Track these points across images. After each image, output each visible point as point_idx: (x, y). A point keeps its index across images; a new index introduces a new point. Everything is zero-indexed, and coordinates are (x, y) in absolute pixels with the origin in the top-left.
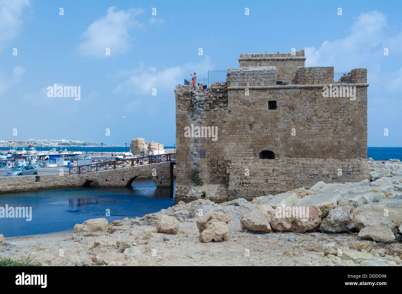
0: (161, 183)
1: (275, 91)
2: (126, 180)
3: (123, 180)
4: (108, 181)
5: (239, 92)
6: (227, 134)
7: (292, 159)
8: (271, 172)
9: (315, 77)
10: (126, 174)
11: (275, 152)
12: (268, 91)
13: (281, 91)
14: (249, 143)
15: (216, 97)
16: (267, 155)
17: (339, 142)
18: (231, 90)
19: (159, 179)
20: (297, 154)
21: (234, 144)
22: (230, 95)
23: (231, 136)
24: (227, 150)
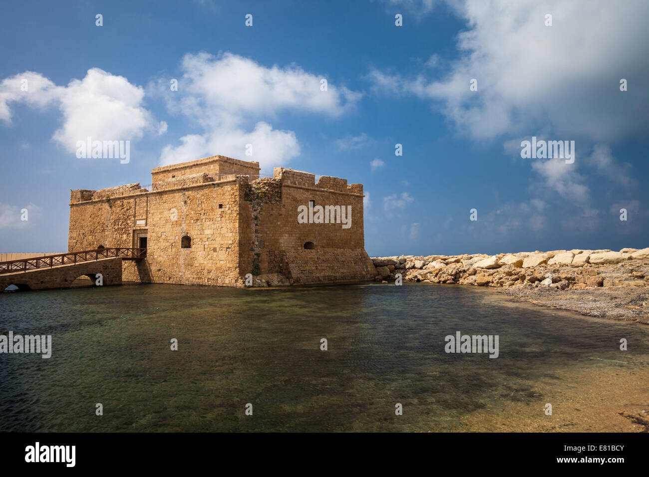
1: (314, 192)
2: (71, 280)
3: (66, 280)
4: (45, 283)
5: (291, 189)
6: (281, 226)
7: (325, 249)
8: (316, 260)
9: (338, 186)
10: (71, 272)
11: (315, 243)
12: (310, 191)
13: (318, 193)
14: (298, 235)
15: (272, 191)
16: (308, 246)
17: (351, 236)
18: (285, 186)
19: (110, 277)
20: (328, 245)
21: (286, 235)
22: (284, 190)
23: (284, 228)
24: (281, 241)
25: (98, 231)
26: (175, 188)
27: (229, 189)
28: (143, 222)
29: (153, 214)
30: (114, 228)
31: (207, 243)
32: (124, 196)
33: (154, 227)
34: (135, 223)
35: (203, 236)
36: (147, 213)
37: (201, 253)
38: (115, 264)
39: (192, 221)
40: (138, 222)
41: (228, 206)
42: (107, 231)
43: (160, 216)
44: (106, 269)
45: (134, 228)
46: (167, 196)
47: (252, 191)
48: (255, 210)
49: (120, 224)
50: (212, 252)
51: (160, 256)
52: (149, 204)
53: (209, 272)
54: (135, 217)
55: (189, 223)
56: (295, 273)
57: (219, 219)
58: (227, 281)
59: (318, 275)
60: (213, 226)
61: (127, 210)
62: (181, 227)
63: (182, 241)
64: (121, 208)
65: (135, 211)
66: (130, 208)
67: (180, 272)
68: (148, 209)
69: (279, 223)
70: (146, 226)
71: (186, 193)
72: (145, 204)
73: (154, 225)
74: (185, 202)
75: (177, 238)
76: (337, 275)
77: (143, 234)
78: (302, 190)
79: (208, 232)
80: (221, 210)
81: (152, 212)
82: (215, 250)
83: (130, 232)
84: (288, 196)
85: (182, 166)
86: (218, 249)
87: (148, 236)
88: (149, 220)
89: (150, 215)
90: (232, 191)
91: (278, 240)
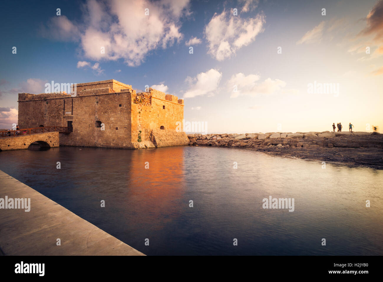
0: (53, 145)
2: (28, 145)
3: (25, 144)
4: (11, 146)
5: (155, 99)
7: (169, 130)
8: (166, 135)
10: (28, 140)
11: (165, 127)
12: (163, 101)
13: (166, 102)
14: (158, 123)
16: (162, 128)
18: (153, 97)
19: (52, 143)
20: (170, 128)
21: (153, 122)
22: (152, 99)
23: (152, 118)
24: (150, 125)
25: (39, 117)
26: (91, 95)
27: (126, 96)
28: (70, 113)
29: (76, 108)
30: (50, 116)
31: (112, 125)
32: (56, 98)
33: (77, 116)
34: (64, 113)
35: (109, 121)
36: (72, 108)
37: (108, 130)
38: (55, 135)
39: (102, 113)
40: (66, 113)
41: (125, 106)
42: (46, 117)
43: (81, 110)
44: (50, 138)
45: (64, 116)
46: (85, 99)
47: (138, 99)
48: (139, 109)
49: (54, 113)
50: (115, 130)
51: (82, 131)
52: (73, 103)
53: (114, 140)
54: (64, 110)
55: (100, 114)
56: (157, 141)
57: (120, 112)
58: (124, 145)
59: (167, 142)
60: (115, 116)
61: (59, 105)
62: (95, 116)
63: (96, 124)
64: (54, 105)
65: (64, 107)
66: (61, 105)
67: (94, 140)
68: (73, 106)
69: (150, 116)
70: (72, 115)
71: (98, 97)
72: (71, 103)
73: (77, 115)
74: (97, 102)
75: (92, 122)
76: (175, 142)
77: (70, 120)
78: (160, 100)
79: (112, 119)
80: (120, 107)
81: (76, 107)
82: (117, 129)
83: (61, 118)
84: (154, 103)
85: (90, 84)
86: (119, 128)
87: (73, 120)
88: (74, 112)
89: (74, 109)
90: (127, 98)
91: (149, 124)
